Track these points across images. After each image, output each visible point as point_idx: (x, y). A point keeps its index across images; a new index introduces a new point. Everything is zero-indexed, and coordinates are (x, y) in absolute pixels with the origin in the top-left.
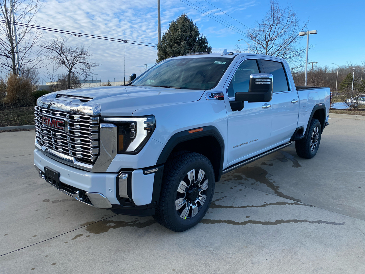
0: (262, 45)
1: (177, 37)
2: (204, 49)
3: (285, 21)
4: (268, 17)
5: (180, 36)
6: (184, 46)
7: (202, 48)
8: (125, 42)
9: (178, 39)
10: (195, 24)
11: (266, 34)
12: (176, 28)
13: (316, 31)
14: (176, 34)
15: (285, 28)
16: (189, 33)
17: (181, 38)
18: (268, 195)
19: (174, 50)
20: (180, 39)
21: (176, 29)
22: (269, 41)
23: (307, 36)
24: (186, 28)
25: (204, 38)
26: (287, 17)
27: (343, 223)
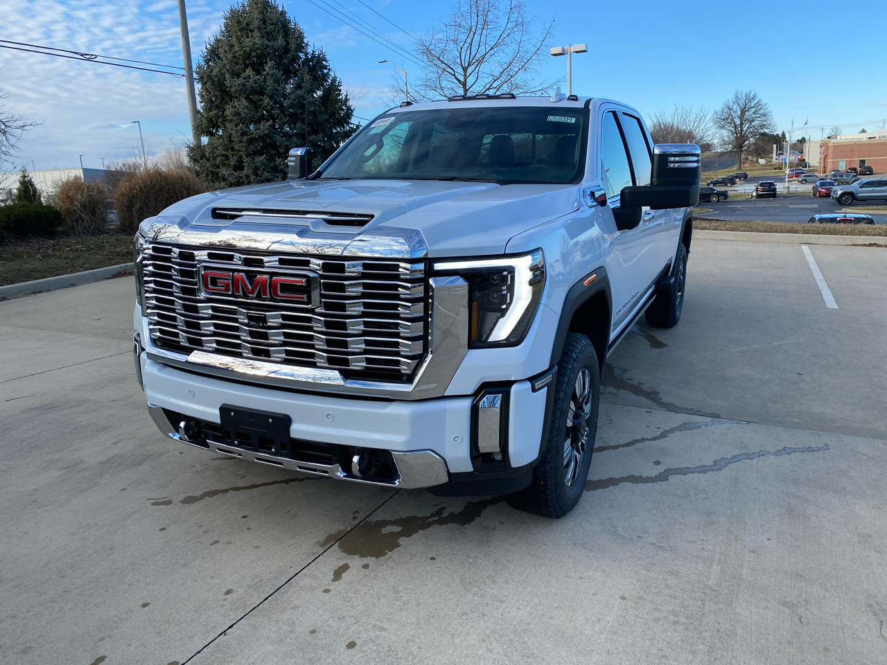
0: (454, 75)
1: (251, 50)
2: (321, 83)
3: (503, 21)
4: (463, 10)
5: (258, 49)
6: (272, 75)
7: (317, 80)
8: (89, 60)
9: (254, 56)
10: (292, 19)
11: (462, 48)
12: (244, 25)
13: (587, 46)
14: (247, 42)
15: (504, 35)
16: (280, 41)
17: (262, 54)
18: (650, 412)
19: (247, 84)
20: (258, 57)
21: (243, 28)
22: (469, 65)
23: (566, 57)
24: (272, 27)
25: (319, 55)
26: (505, 10)
27: (827, 447)
